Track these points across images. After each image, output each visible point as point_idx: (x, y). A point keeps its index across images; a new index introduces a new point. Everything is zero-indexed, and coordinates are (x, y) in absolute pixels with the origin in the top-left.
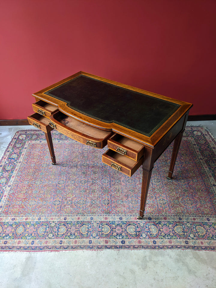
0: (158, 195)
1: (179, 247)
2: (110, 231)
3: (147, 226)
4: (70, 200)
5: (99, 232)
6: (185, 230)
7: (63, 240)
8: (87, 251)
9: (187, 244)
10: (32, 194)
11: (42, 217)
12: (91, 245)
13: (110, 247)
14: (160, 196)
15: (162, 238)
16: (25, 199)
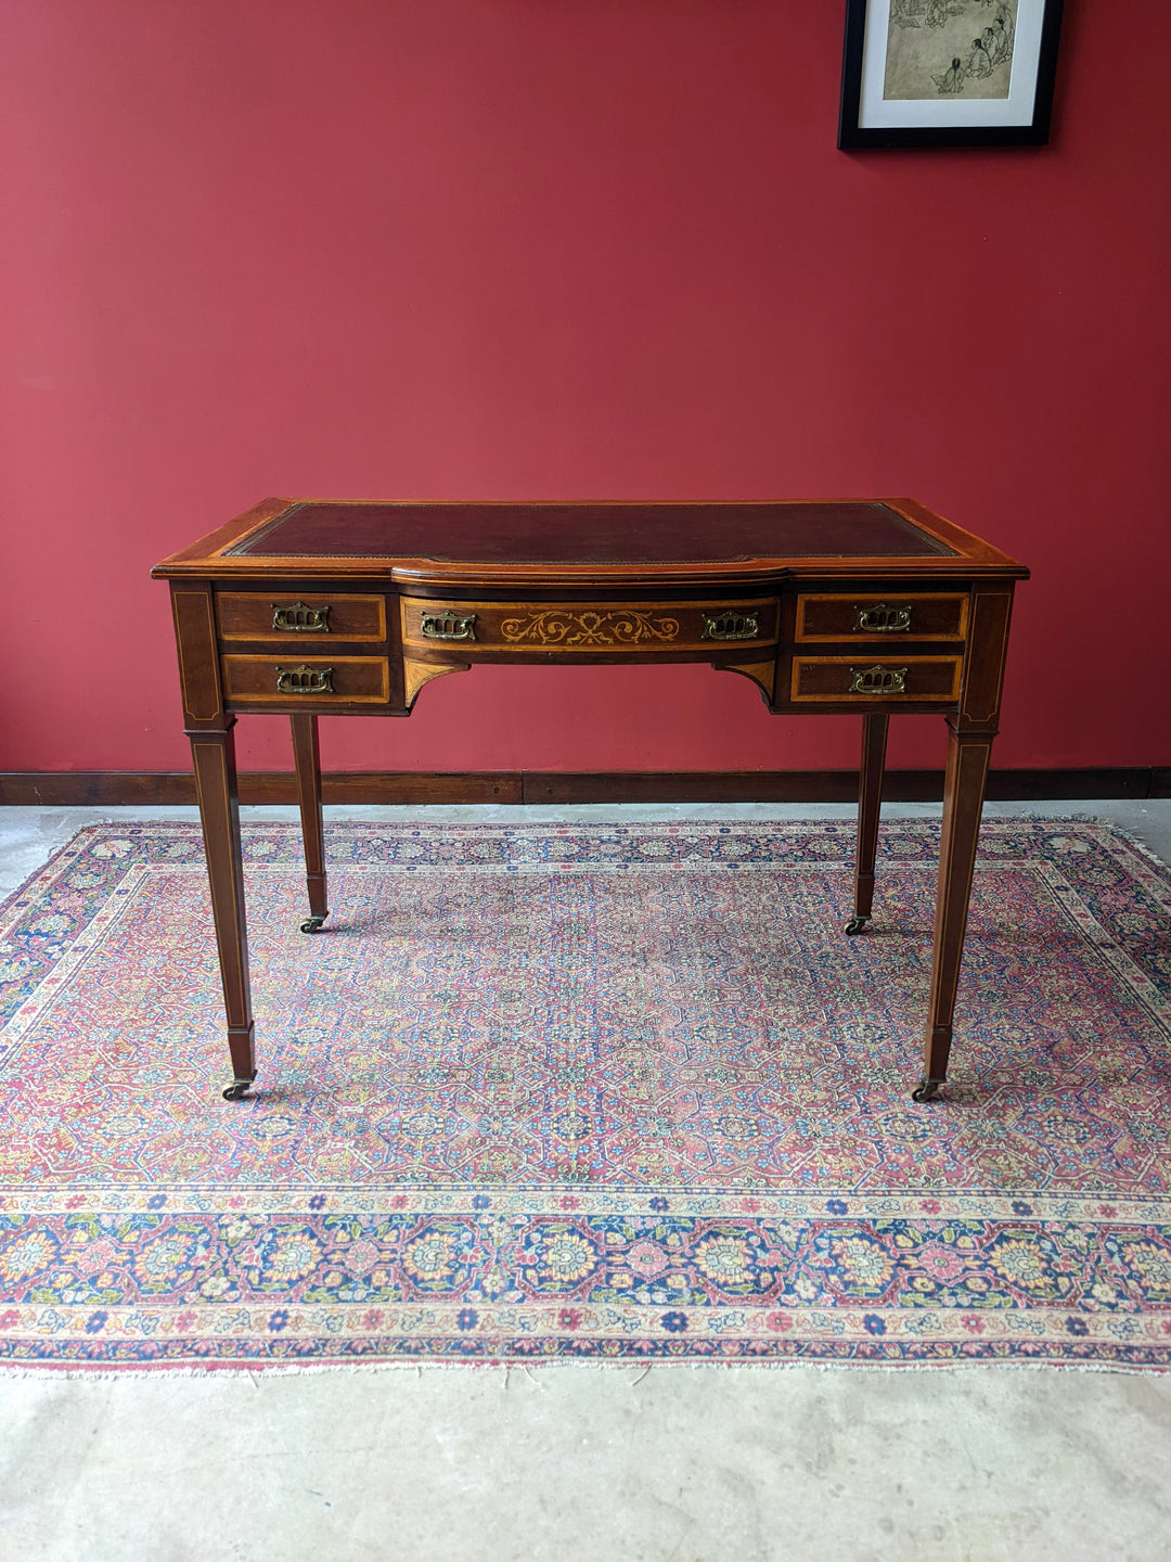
0: (879, 1098)
1: (1030, 1348)
2: (592, 1266)
3: (823, 1242)
4: (351, 1117)
5: (526, 1267)
6: (1057, 1265)
7: (293, 1310)
8: (443, 1365)
9: (1077, 1333)
10: (130, 1084)
11: (171, 1196)
12: (471, 1333)
13: (596, 1349)
14: (889, 1102)
15: (917, 1306)
16: (79, 1107)
